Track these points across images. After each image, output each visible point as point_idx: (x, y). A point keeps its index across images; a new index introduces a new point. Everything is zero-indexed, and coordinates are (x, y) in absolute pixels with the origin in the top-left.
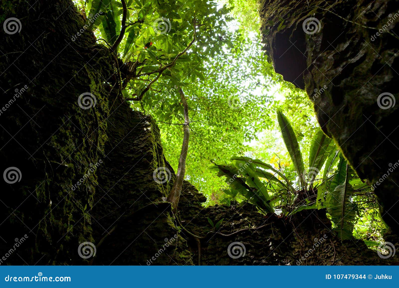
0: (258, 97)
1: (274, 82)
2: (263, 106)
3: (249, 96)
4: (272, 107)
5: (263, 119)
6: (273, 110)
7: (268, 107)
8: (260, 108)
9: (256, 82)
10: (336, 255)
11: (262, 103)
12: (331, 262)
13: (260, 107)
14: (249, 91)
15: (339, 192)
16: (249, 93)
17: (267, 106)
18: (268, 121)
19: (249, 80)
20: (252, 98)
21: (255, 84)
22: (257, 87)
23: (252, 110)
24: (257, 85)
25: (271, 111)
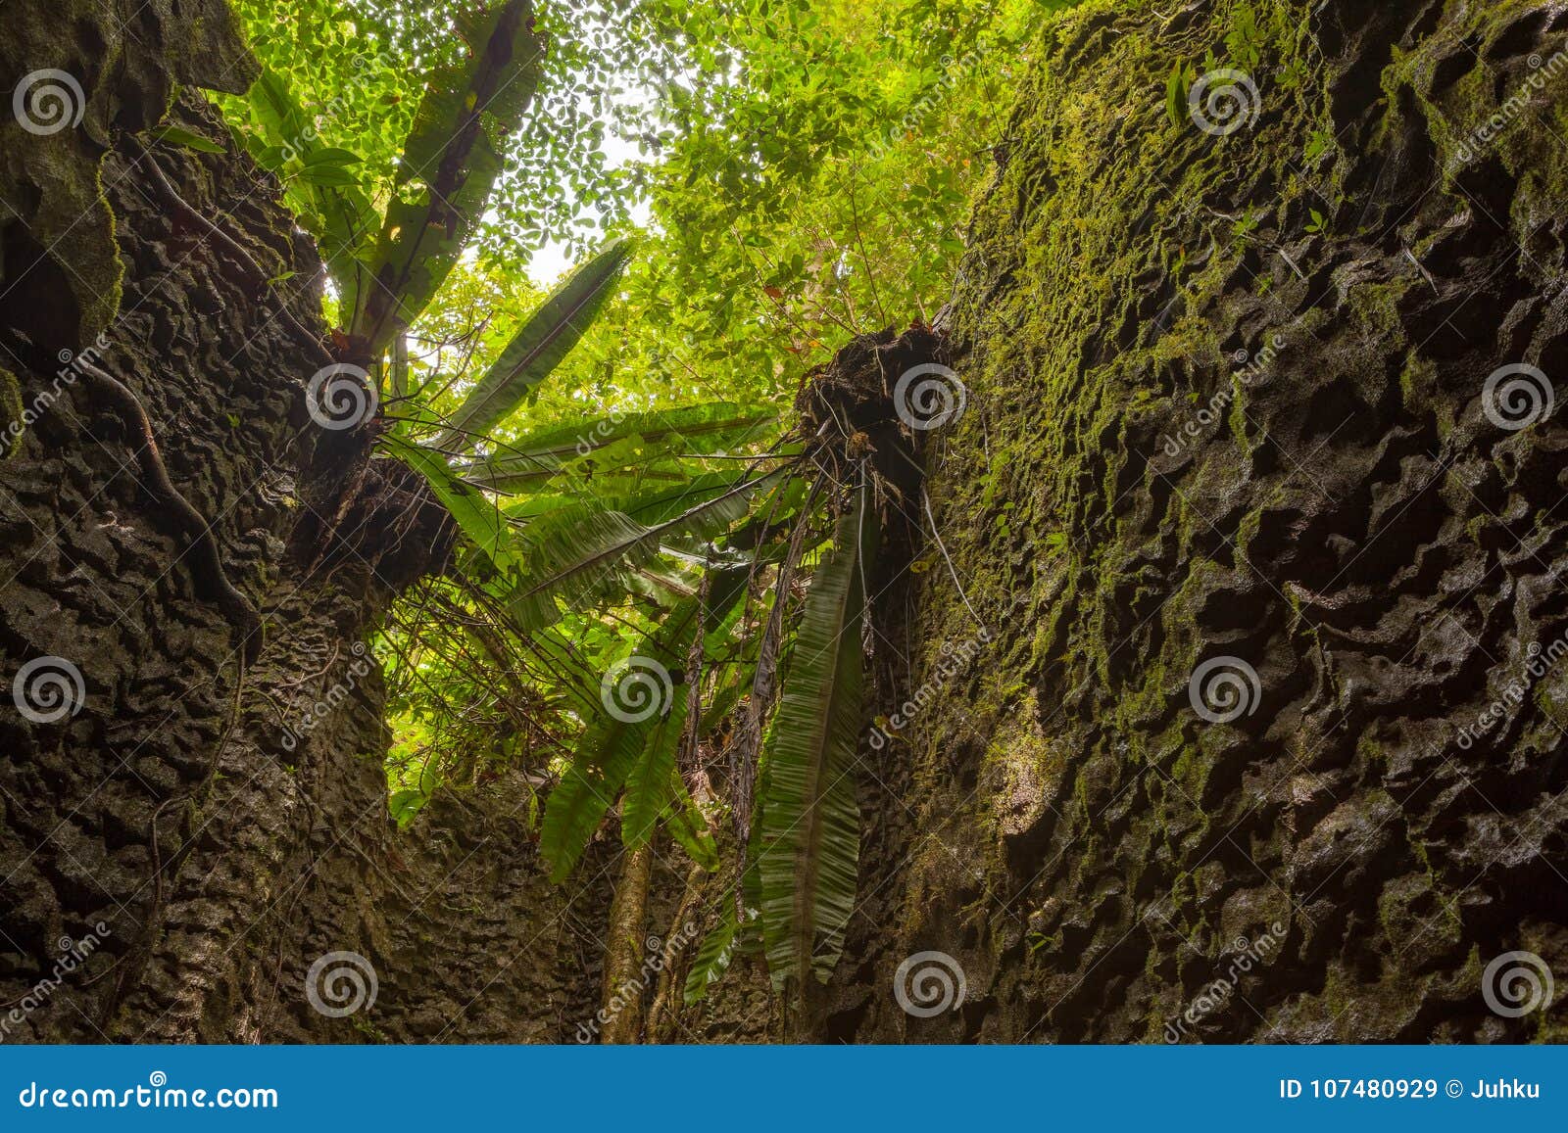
0: (599, 168)
1: (665, 203)
2: (570, 199)
3: (586, 128)
4: (587, 239)
5: (517, 230)
6: (575, 245)
7: (577, 223)
8: (557, 196)
9: (653, 129)
10: (318, 679)
11: (582, 194)
12: (285, 678)
13: (561, 190)
14: (607, 119)
15: (614, 526)
16: (600, 119)
17: (579, 217)
18: (520, 252)
19: (650, 97)
20: (586, 143)
21: (644, 130)
22: (635, 145)
23: (535, 168)
24: (647, 137)
25: (565, 242)
